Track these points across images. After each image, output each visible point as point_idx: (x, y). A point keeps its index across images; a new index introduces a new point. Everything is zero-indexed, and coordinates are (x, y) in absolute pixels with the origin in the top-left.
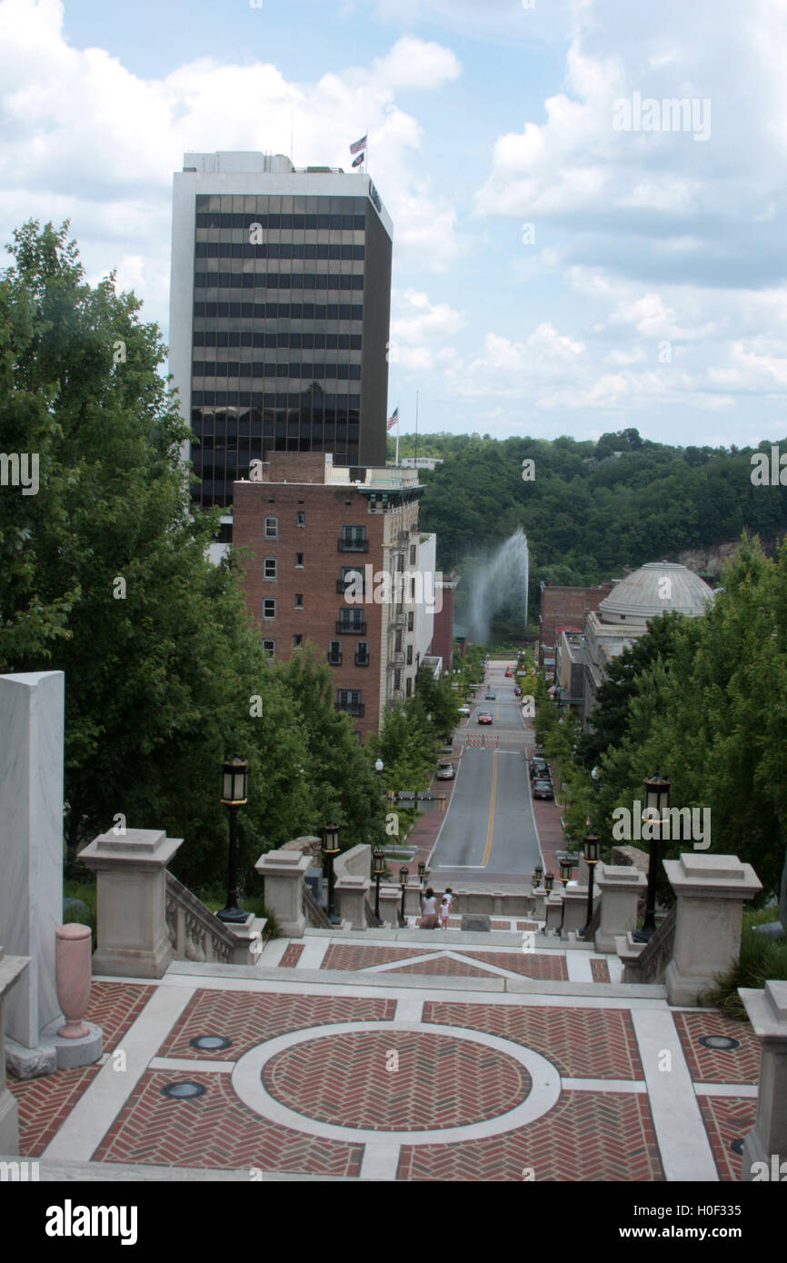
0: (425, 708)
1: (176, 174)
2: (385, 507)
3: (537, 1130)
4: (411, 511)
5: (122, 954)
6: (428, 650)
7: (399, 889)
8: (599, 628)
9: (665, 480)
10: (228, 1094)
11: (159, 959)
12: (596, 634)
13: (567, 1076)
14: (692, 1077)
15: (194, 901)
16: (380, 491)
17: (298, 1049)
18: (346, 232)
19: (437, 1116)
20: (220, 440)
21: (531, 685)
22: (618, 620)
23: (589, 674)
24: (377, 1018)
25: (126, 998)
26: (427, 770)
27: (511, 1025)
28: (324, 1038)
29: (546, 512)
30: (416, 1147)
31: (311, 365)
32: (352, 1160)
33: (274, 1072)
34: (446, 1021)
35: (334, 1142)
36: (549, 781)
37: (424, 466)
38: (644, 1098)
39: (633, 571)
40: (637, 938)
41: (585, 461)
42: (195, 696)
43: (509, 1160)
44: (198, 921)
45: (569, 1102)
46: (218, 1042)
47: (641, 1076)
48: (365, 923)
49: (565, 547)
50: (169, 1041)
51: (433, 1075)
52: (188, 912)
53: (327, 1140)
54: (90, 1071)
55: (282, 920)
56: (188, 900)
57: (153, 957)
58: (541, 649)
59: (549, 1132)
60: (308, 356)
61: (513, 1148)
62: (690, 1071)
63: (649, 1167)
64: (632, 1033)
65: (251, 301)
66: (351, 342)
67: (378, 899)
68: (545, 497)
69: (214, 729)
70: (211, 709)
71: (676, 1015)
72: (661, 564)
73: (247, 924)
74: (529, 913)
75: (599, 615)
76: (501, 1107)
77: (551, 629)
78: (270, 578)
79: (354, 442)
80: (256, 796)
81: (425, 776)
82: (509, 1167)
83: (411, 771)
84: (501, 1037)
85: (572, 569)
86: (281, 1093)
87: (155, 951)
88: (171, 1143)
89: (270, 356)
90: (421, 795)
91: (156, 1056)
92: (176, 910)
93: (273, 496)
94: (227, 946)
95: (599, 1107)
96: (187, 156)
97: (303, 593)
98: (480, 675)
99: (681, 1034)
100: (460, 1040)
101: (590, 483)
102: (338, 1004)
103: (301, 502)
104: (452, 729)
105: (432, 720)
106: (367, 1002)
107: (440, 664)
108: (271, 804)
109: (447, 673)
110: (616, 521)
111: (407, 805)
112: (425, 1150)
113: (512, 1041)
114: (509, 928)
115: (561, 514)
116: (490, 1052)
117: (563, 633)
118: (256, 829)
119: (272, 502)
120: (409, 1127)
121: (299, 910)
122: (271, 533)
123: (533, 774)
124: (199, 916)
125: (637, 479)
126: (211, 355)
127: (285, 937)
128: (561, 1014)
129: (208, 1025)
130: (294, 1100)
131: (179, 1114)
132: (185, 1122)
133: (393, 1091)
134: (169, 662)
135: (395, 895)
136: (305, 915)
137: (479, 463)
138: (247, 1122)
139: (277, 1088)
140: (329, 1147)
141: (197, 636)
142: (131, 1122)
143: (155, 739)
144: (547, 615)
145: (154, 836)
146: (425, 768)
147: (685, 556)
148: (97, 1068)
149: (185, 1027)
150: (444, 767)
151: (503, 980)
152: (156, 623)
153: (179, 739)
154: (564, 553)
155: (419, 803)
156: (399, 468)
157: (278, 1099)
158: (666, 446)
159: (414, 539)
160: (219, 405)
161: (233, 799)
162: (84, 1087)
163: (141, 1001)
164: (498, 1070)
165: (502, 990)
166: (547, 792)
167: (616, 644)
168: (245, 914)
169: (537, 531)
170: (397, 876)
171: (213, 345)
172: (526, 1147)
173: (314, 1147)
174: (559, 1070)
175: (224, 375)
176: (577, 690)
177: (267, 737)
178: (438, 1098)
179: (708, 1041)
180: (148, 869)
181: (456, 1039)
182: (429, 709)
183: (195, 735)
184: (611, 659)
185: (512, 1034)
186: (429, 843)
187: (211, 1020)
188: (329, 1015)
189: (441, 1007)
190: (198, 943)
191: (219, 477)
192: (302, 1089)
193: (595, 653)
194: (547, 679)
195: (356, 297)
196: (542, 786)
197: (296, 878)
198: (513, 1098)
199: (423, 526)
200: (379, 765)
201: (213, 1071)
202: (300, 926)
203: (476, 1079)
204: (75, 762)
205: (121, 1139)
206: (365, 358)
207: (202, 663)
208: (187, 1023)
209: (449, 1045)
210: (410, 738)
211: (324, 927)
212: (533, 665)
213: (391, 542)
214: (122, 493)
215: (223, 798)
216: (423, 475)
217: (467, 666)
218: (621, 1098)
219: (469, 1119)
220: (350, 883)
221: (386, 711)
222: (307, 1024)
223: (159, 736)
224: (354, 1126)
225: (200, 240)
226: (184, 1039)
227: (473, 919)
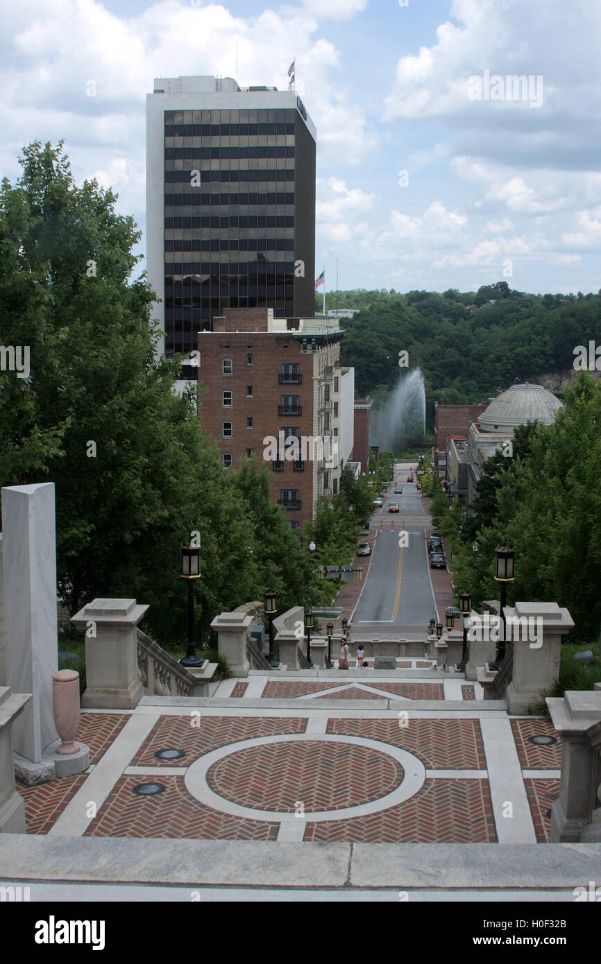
0: (348, 502)
1: (148, 95)
2: (314, 348)
3: (407, 807)
4: (334, 350)
5: (105, 692)
6: (350, 457)
7: (326, 640)
8: (478, 436)
9: (528, 321)
10: (181, 790)
11: (132, 695)
12: (476, 440)
13: (430, 768)
14: (521, 766)
15: (160, 651)
16: (310, 336)
17: (234, 756)
18: (281, 137)
19: (334, 800)
20: (187, 301)
21: (428, 481)
22: (492, 429)
23: (471, 472)
24: (293, 732)
25: (108, 724)
26: (348, 549)
27: (391, 733)
28: (254, 747)
29: (438, 347)
30: (318, 823)
31: (255, 240)
32: (270, 834)
33: (215, 774)
34: (344, 732)
35: (258, 821)
36: (443, 554)
37: (345, 315)
38: (486, 782)
39: (504, 391)
40: (492, 667)
41: (467, 308)
42: (164, 498)
43: (384, 830)
44: (164, 666)
45: (430, 787)
46: (176, 754)
47: (484, 767)
48: (298, 665)
49: (453, 375)
50: (139, 753)
51: (332, 771)
52: (156, 660)
53: (253, 820)
54: (80, 778)
55: (231, 665)
56: (155, 650)
57: (128, 694)
58: (436, 453)
59: (415, 809)
60: (253, 233)
61: (388, 821)
62: (520, 761)
63: (486, 831)
64: (480, 736)
65: (209, 192)
66: (286, 222)
67: (309, 647)
68: (437, 337)
69: (179, 523)
70: (177, 507)
71: (513, 722)
72: (524, 385)
73: (203, 668)
74: (426, 654)
75: (478, 426)
76: (381, 792)
77: (443, 438)
78: (227, 406)
79: (290, 299)
80: (215, 573)
81: (348, 553)
82: (384, 835)
83: (337, 550)
84: (384, 742)
85: (459, 391)
86: (220, 788)
87: (129, 689)
88: (138, 827)
89: (223, 234)
90: (344, 568)
91: (130, 765)
92: (146, 658)
93: (228, 342)
94: (188, 684)
95: (453, 789)
96: (157, 81)
97: (252, 416)
98: (390, 475)
99: (516, 735)
100: (354, 745)
101: (472, 325)
102: (265, 723)
103: (250, 347)
104: (368, 517)
105: (354, 511)
106: (286, 720)
107: (359, 467)
108: (227, 579)
109: (364, 474)
110: (492, 353)
111: (333, 576)
112: (323, 825)
113: (391, 744)
114: (411, 667)
115: (450, 349)
116: (375, 753)
117: (452, 440)
118: (215, 598)
119: (227, 347)
120: (313, 809)
121: (245, 657)
122: (227, 371)
123: (430, 549)
124: (164, 662)
125: (507, 320)
126: (179, 235)
127: (234, 677)
128: (429, 724)
129: (168, 742)
130: (230, 793)
131: (145, 806)
132: (149, 812)
133: (303, 784)
134: (143, 473)
135: (323, 644)
136: (249, 660)
137: (387, 312)
138: (195, 810)
139: (217, 785)
140: (254, 826)
141: (164, 452)
142: (109, 813)
143: (135, 533)
144: (440, 427)
145: (126, 603)
146: (348, 547)
147: (544, 378)
148: (85, 776)
149: (151, 743)
150: (363, 546)
151: (387, 701)
152: (133, 443)
153: (153, 531)
154: (453, 379)
155: (343, 574)
156: (324, 318)
157: (218, 793)
158: (529, 294)
159: (337, 372)
160: (185, 274)
161: (190, 575)
162: (76, 789)
163: (119, 726)
164: (380, 766)
165: (386, 708)
166: (440, 562)
167: (491, 448)
168: (202, 660)
169: (432, 362)
170: (325, 631)
171: (180, 227)
172: (398, 820)
173: (243, 826)
174: (424, 764)
175: (189, 250)
176: (463, 484)
177: (223, 528)
178: (335, 788)
179: (535, 740)
180: (123, 628)
181: (351, 744)
182: (351, 502)
183: (165, 528)
184: (486, 459)
185: (392, 739)
186: (351, 605)
187: (170, 738)
188: (258, 730)
189: (341, 722)
190: (164, 683)
191: (188, 329)
192: (236, 785)
193: (476, 455)
194: (440, 476)
195: (290, 187)
196: (437, 558)
197: (242, 632)
198: (390, 785)
199: (344, 362)
200: (313, 546)
201: (171, 774)
202: (245, 669)
203: (364, 773)
204: (74, 552)
205: (101, 826)
206: (297, 234)
207: (168, 473)
208: (153, 740)
209: (345, 749)
210: (336, 525)
211: (266, 669)
212: (430, 466)
213: (319, 375)
214: (105, 344)
215: (183, 574)
216: (343, 322)
217: (380, 468)
218: (468, 783)
219: (357, 802)
220: (286, 636)
221: (317, 505)
222: (241, 738)
223: (137, 530)
224: (272, 810)
225: (168, 146)
226: (152, 752)
227: (383, 660)
